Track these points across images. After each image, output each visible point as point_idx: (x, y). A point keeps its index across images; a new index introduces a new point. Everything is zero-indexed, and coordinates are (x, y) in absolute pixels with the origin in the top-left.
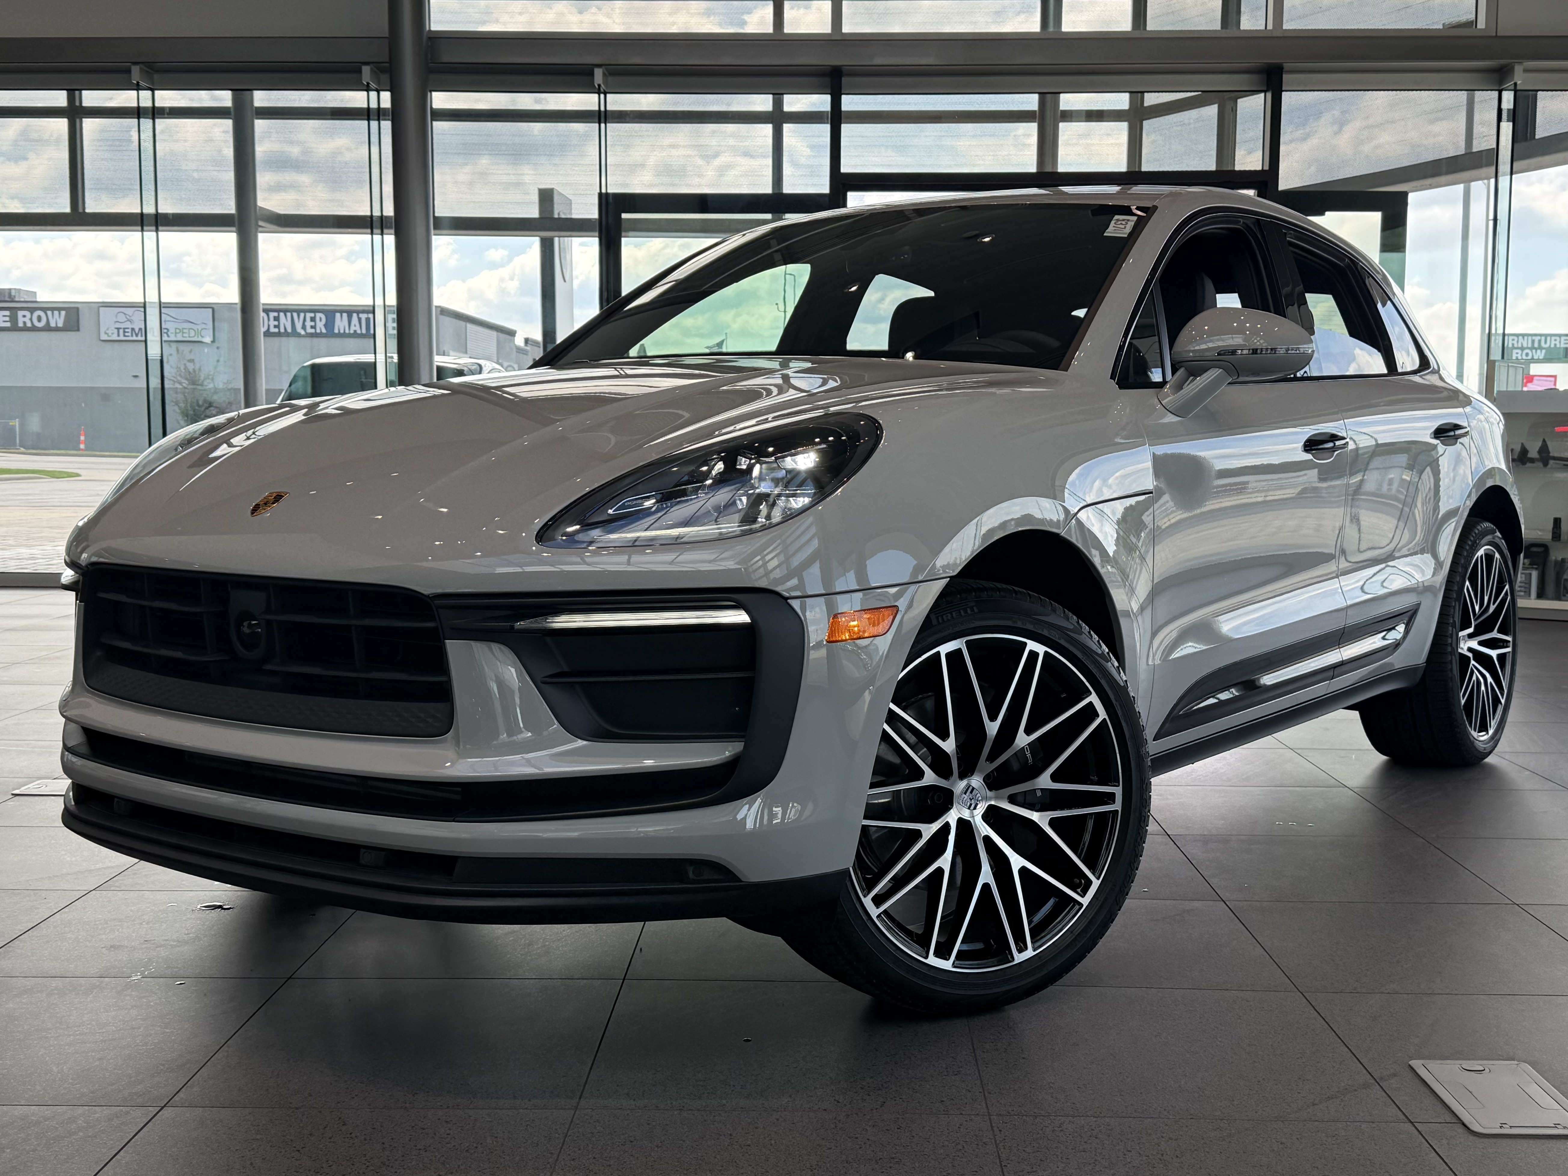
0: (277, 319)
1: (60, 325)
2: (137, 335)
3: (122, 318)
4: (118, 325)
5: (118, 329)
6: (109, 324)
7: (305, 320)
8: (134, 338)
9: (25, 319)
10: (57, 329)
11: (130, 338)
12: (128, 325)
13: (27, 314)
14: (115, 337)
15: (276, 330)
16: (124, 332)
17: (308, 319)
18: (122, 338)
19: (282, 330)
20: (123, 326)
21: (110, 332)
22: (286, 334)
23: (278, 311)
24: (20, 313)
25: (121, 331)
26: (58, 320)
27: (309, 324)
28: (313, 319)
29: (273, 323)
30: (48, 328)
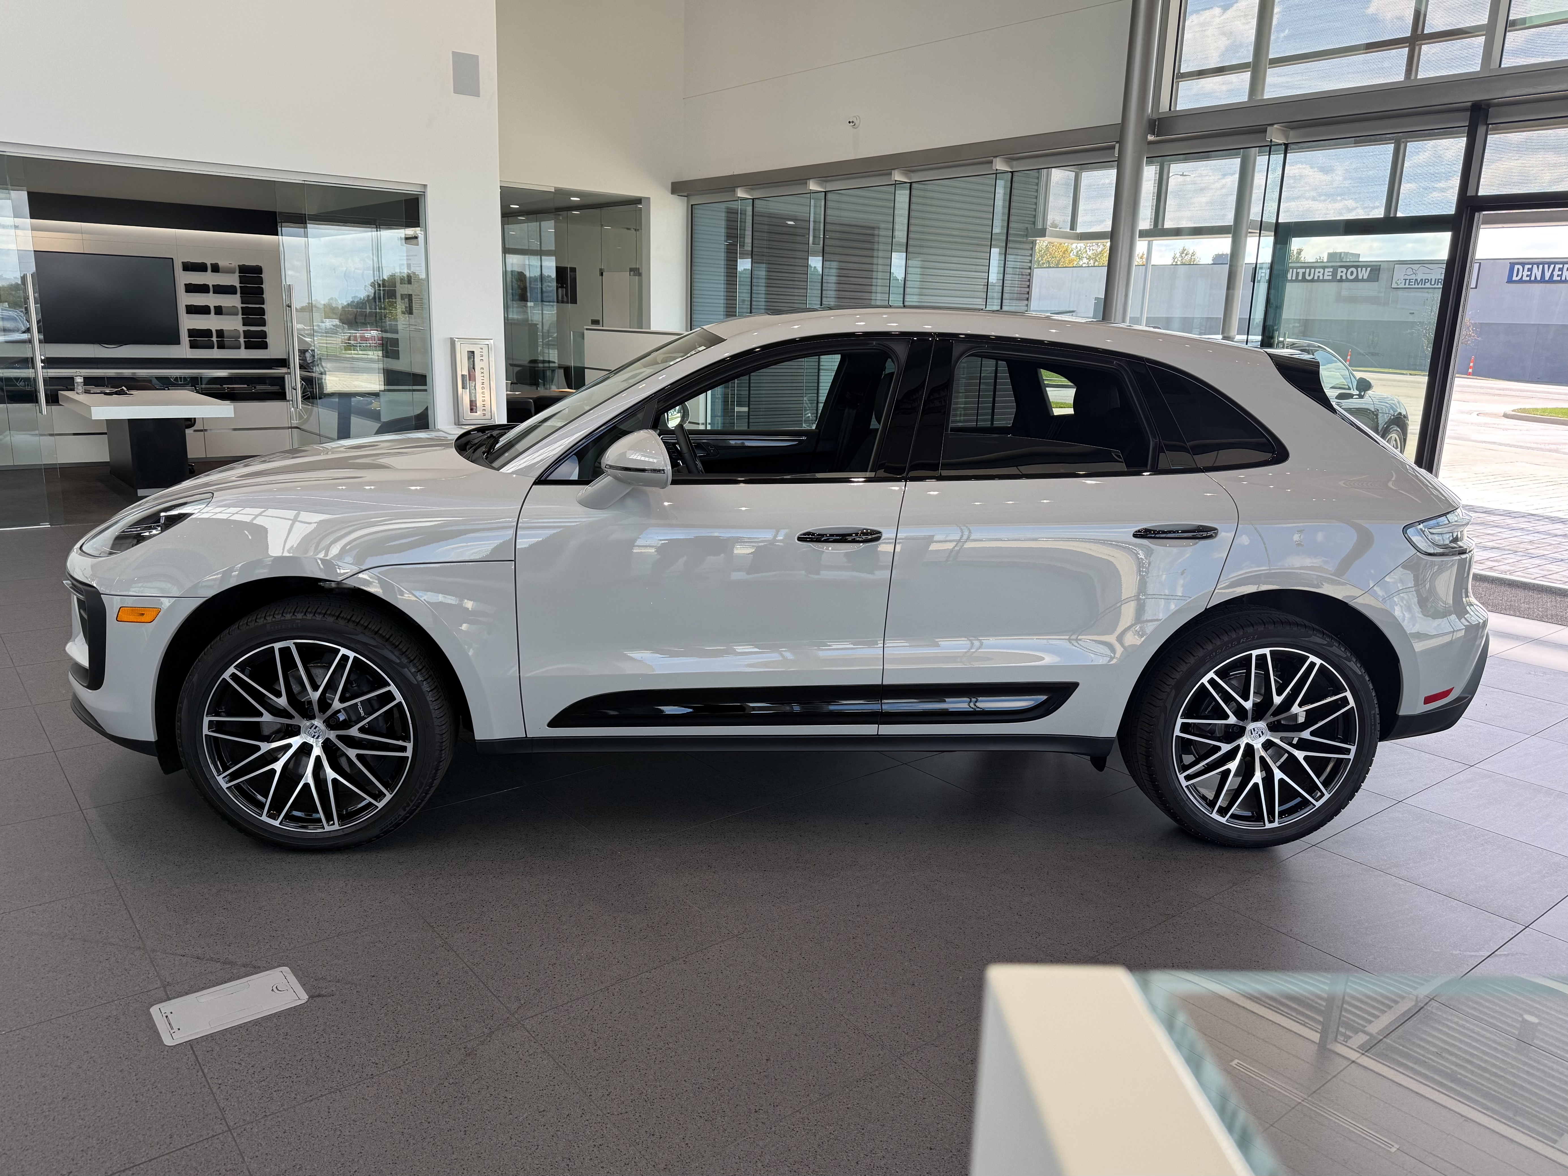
0: (1530, 270)
1: (1365, 277)
2: (1418, 284)
3: (1409, 272)
4: (1406, 277)
5: (1406, 280)
6: (1400, 276)
7: (1554, 270)
8: (1416, 286)
9: (1341, 274)
10: (1363, 280)
11: (1413, 286)
12: (1413, 277)
13: (1344, 270)
14: (1402, 286)
15: (1528, 278)
16: (1410, 282)
17: (1557, 269)
18: (1407, 286)
19: (1533, 278)
20: (1409, 278)
21: (1399, 282)
22: (1536, 281)
23: (1533, 264)
24: (1340, 270)
25: (1408, 281)
26: (1364, 274)
27: (1556, 273)
28: (1560, 270)
29: (1526, 273)
30: (1356, 280)
